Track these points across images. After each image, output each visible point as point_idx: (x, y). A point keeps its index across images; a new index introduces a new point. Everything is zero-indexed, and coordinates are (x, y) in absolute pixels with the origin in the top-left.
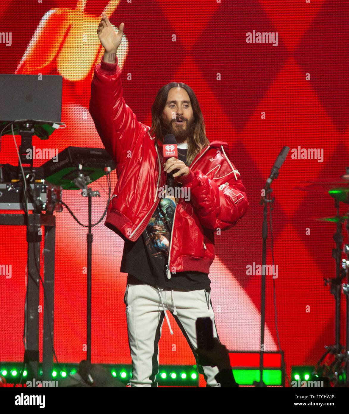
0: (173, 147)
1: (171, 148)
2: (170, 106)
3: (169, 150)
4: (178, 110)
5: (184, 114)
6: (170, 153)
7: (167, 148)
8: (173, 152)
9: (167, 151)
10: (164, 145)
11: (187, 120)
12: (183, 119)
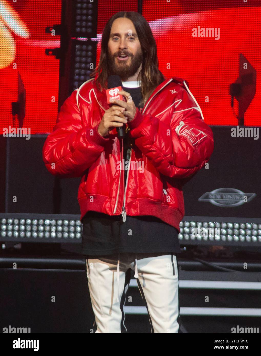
0: (117, 91)
1: (115, 93)
2: (113, 39)
3: (113, 95)
4: (121, 43)
5: (128, 47)
6: (114, 98)
7: (111, 92)
8: (117, 97)
9: (111, 96)
10: (107, 91)
11: (131, 55)
12: (127, 54)
